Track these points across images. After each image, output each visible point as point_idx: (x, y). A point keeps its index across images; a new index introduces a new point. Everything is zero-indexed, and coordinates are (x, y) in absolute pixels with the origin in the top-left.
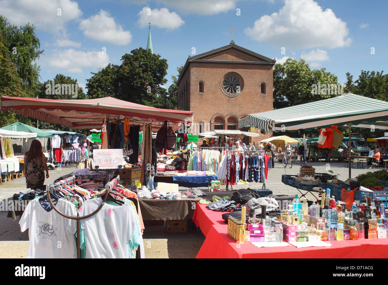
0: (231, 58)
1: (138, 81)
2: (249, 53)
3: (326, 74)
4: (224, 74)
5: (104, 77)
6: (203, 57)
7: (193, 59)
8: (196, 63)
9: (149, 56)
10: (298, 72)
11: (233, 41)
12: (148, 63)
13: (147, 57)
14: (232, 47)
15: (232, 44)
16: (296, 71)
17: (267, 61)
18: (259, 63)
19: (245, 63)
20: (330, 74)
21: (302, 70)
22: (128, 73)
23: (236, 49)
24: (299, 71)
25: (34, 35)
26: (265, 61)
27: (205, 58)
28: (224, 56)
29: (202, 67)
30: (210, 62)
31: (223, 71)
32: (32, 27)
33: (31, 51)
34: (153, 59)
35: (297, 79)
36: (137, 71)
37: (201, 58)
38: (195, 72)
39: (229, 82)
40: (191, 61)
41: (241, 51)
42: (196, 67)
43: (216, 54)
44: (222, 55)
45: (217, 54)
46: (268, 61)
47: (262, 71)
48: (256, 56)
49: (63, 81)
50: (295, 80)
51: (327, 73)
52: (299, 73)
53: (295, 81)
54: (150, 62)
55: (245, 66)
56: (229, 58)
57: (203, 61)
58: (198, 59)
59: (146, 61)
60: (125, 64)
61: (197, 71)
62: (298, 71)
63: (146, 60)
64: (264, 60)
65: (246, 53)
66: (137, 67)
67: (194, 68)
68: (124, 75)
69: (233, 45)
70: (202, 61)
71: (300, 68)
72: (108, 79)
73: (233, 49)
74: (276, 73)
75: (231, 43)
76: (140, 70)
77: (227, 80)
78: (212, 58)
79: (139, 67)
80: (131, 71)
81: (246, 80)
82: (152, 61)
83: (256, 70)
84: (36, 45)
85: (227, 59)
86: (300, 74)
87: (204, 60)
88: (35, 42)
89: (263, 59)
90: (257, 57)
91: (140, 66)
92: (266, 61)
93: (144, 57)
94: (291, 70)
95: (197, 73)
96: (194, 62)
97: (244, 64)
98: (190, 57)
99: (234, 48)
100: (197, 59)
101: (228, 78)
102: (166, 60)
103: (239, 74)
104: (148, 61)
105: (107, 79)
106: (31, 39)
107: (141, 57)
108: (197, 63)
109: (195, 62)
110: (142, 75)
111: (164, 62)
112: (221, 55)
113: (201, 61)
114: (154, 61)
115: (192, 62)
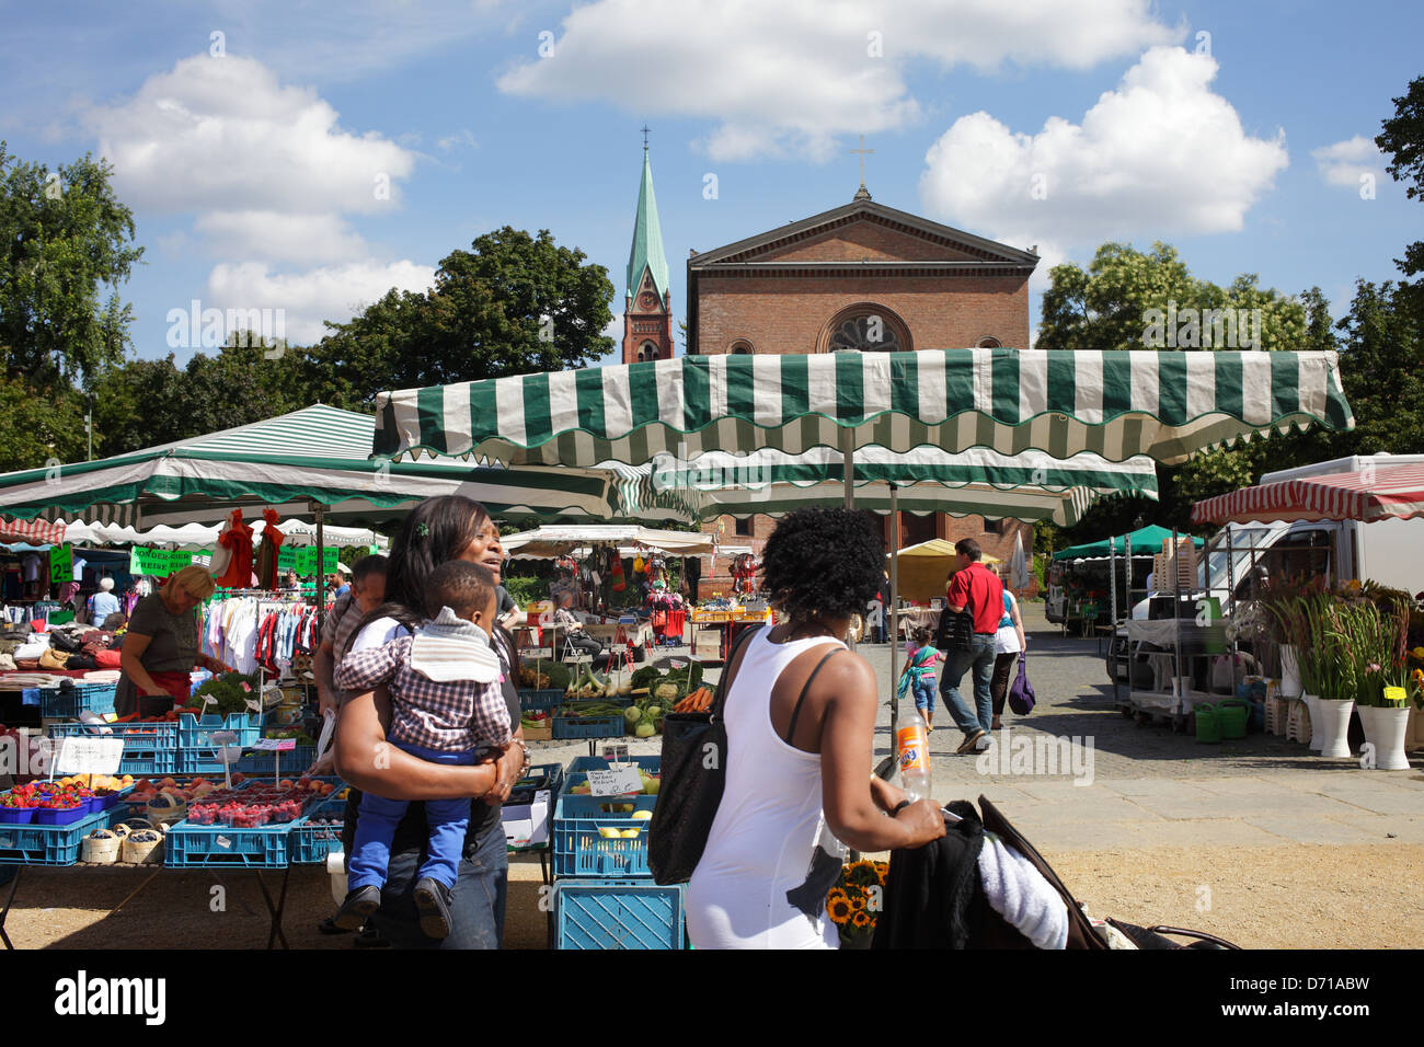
0: (854, 254)
1: (490, 348)
2: (928, 231)
3: (1255, 296)
4: (832, 312)
5: (364, 339)
6: (747, 252)
7: (709, 262)
8: (720, 274)
9: (536, 259)
10: (1133, 295)
11: (865, 190)
12: (531, 282)
13: (528, 262)
14: (863, 213)
15: (863, 199)
16: (1124, 289)
17: (1003, 259)
18: (971, 267)
19: (916, 270)
20: (1276, 296)
21: (1150, 286)
22: (451, 323)
23: (876, 217)
24: (1137, 289)
25: (108, 197)
26: (997, 258)
27: (754, 258)
28: (832, 247)
29: (742, 291)
30: (774, 271)
31: (830, 303)
32: (99, 168)
33: (96, 253)
34: (551, 266)
35: (1130, 320)
36: (485, 312)
37: (739, 258)
38: (715, 311)
39: (854, 341)
40: (701, 269)
41: (899, 226)
42: (721, 290)
43: (797, 240)
44: (824, 244)
45: (803, 238)
46: (1007, 257)
47: (985, 297)
48: (959, 240)
49: (252, 356)
50: (1123, 325)
51: (1260, 295)
52: (1137, 300)
53: (1121, 330)
54: (537, 280)
55: (915, 279)
56: (848, 252)
57: (747, 268)
58: (729, 260)
59: (524, 277)
60: (446, 289)
61: (724, 307)
62: (1133, 291)
63: (524, 272)
64: (992, 254)
65: (918, 231)
66: (484, 300)
67: (714, 296)
68: (436, 330)
69: (864, 206)
70: (744, 268)
71: (1143, 281)
72: (379, 346)
73: (864, 219)
74: (1057, 300)
75: (856, 198)
76: (496, 310)
77: (846, 335)
78: (785, 257)
79: (495, 300)
80: (462, 312)
81: (920, 331)
82: (549, 273)
83: (959, 296)
84: (115, 230)
85: (843, 257)
86: (1141, 304)
87: (753, 264)
88: (114, 218)
89: (985, 252)
90: (961, 245)
91: (500, 295)
92: (997, 256)
93: (515, 263)
94: (1107, 286)
95: (725, 314)
96: (710, 272)
97: (910, 272)
98: (696, 253)
99: (869, 215)
100: (723, 261)
101: (849, 328)
102: (602, 270)
103: (893, 313)
104: (530, 274)
105: (374, 346)
106: (98, 211)
107: (505, 262)
108: (722, 276)
109: (716, 271)
110: (504, 325)
111: (594, 277)
112: (820, 243)
113: (738, 268)
114: (554, 276)
115: (703, 271)
